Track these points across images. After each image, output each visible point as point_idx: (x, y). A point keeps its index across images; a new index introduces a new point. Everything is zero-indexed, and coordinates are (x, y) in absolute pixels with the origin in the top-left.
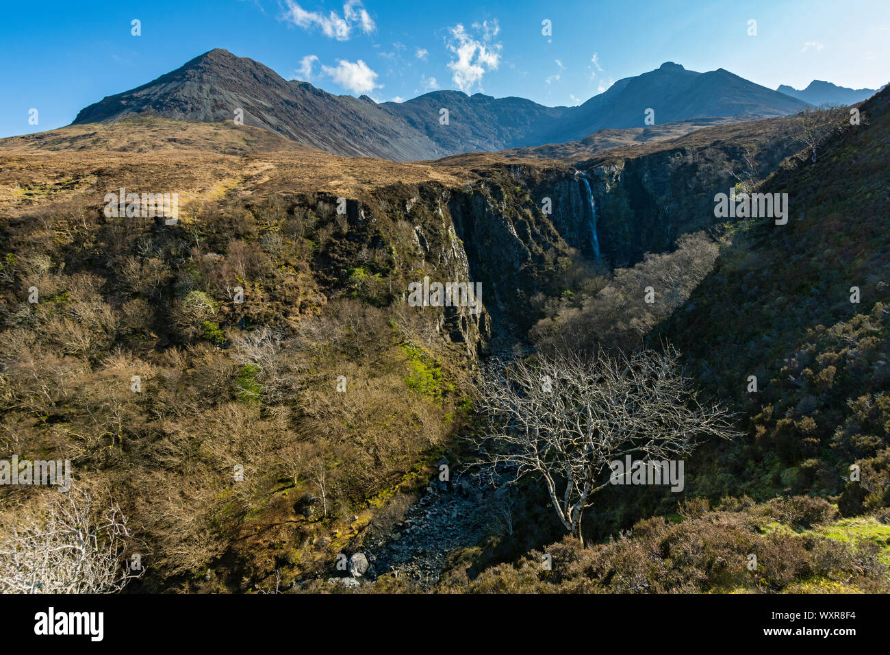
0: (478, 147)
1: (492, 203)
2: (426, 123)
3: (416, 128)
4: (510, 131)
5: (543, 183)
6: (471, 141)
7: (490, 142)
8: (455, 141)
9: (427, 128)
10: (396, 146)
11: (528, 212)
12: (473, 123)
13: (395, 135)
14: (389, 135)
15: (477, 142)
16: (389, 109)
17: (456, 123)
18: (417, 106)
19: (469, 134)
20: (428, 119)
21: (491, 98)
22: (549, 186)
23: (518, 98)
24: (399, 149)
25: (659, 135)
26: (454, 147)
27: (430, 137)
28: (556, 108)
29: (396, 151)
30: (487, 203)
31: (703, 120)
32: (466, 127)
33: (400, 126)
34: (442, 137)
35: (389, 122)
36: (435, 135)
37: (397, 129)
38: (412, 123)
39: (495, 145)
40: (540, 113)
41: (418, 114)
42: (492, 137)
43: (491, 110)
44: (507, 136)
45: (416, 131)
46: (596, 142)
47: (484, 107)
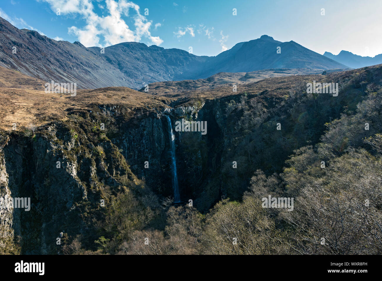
0: (152, 78)
2: (119, 61)
3: (112, 64)
4: (173, 69)
6: (147, 74)
7: (160, 75)
8: (137, 73)
9: (119, 64)
10: (95, 75)
11: (100, 149)
12: (150, 63)
13: (96, 68)
14: (92, 68)
15: (152, 74)
16: (94, 51)
17: (139, 62)
18: (113, 51)
19: (147, 69)
20: (120, 59)
21: (162, 49)
22: (135, 122)
23: (179, 50)
24: (97, 77)
25: (253, 77)
26: (137, 77)
27: (120, 70)
28: (202, 57)
29: (96, 78)
31: (281, 70)
32: (145, 65)
33: (101, 63)
34: (128, 70)
35: (93, 60)
36: (124, 69)
37: (98, 64)
38: (109, 61)
39: (164, 77)
40: (192, 59)
41: (114, 55)
42: (161, 72)
43: (162, 56)
44: (171, 72)
45: (112, 66)
46: (216, 80)
47: (158, 53)
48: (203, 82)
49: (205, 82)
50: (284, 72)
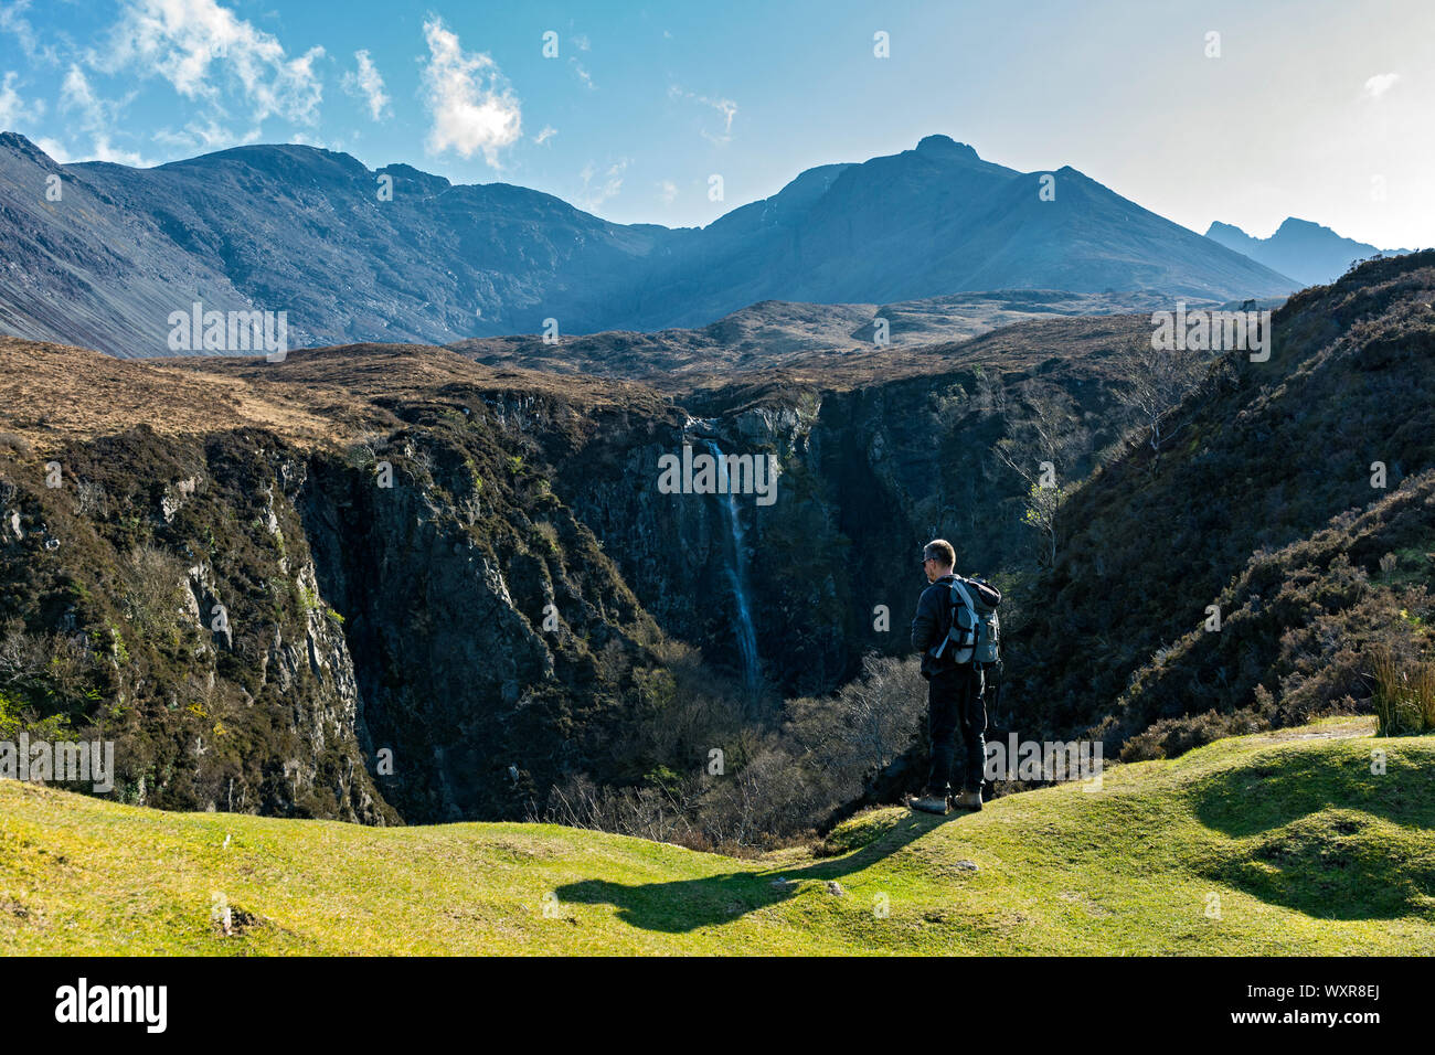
0: (394, 323)
1: (438, 500)
2: (227, 239)
3: (192, 249)
4: (496, 282)
5: (592, 447)
6: (371, 304)
7: (432, 310)
8: (320, 298)
9: (228, 253)
10: (114, 302)
11: (546, 531)
12: (380, 251)
13: (114, 267)
14: (94, 266)
15: (393, 308)
16: (97, 184)
17: (326, 246)
18: (195, 184)
19: (366, 282)
20: (231, 227)
21: (440, 182)
22: (608, 457)
23: (523, 190)
24: (127, 311)
25: (919, 327)
26: (317, 320)
27: (235, 281)
28: (635, 227)
29: (119, 319)
30: (421, 500)
31: (1034, 296)
32: (359, 260)
33: (137, 242)
34: (276, 283)
35: (98, 225)
36: (254, 277)
37: (123, 247)
38: (178, 233)
39: (450, 319)
40: (589, 239)
41: (199, 207)
42: (439, 297)
43: (437, 218)
44: (487, 297)
45: (193, 263)
46: (749, 336)
47: (418, 206)
48: (692, 341)
49: (700, 344)
50: (1048, 305)
